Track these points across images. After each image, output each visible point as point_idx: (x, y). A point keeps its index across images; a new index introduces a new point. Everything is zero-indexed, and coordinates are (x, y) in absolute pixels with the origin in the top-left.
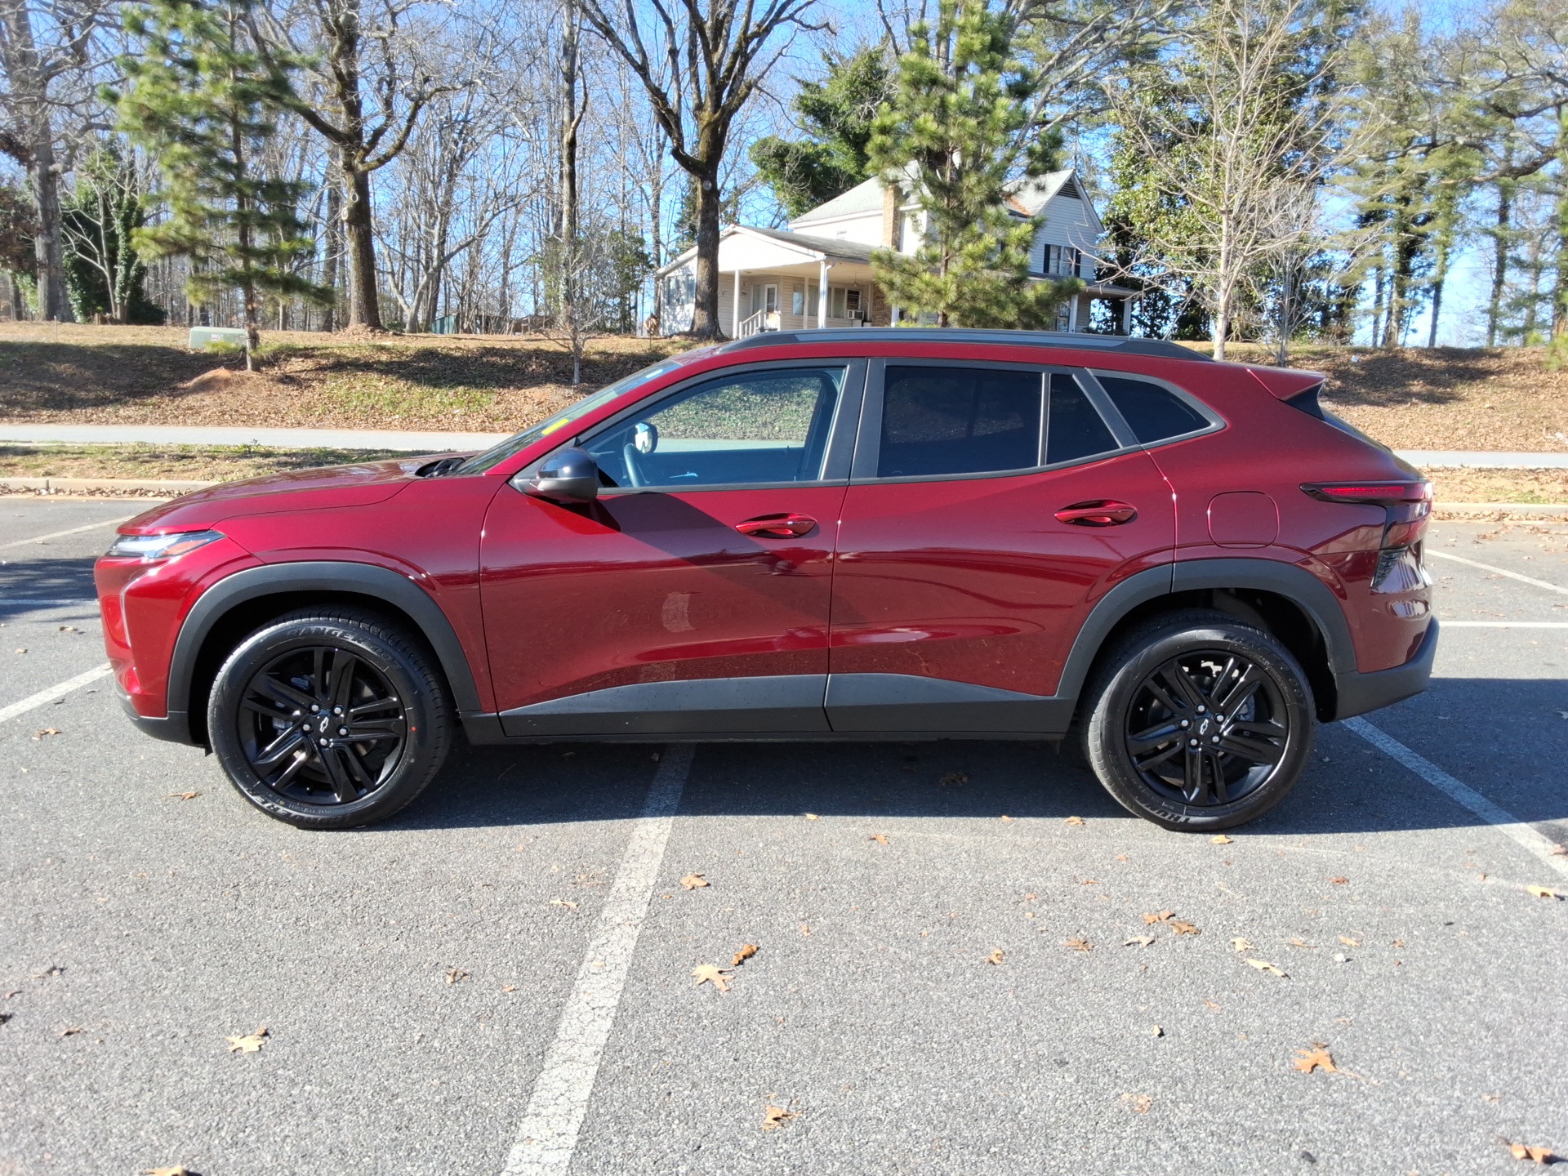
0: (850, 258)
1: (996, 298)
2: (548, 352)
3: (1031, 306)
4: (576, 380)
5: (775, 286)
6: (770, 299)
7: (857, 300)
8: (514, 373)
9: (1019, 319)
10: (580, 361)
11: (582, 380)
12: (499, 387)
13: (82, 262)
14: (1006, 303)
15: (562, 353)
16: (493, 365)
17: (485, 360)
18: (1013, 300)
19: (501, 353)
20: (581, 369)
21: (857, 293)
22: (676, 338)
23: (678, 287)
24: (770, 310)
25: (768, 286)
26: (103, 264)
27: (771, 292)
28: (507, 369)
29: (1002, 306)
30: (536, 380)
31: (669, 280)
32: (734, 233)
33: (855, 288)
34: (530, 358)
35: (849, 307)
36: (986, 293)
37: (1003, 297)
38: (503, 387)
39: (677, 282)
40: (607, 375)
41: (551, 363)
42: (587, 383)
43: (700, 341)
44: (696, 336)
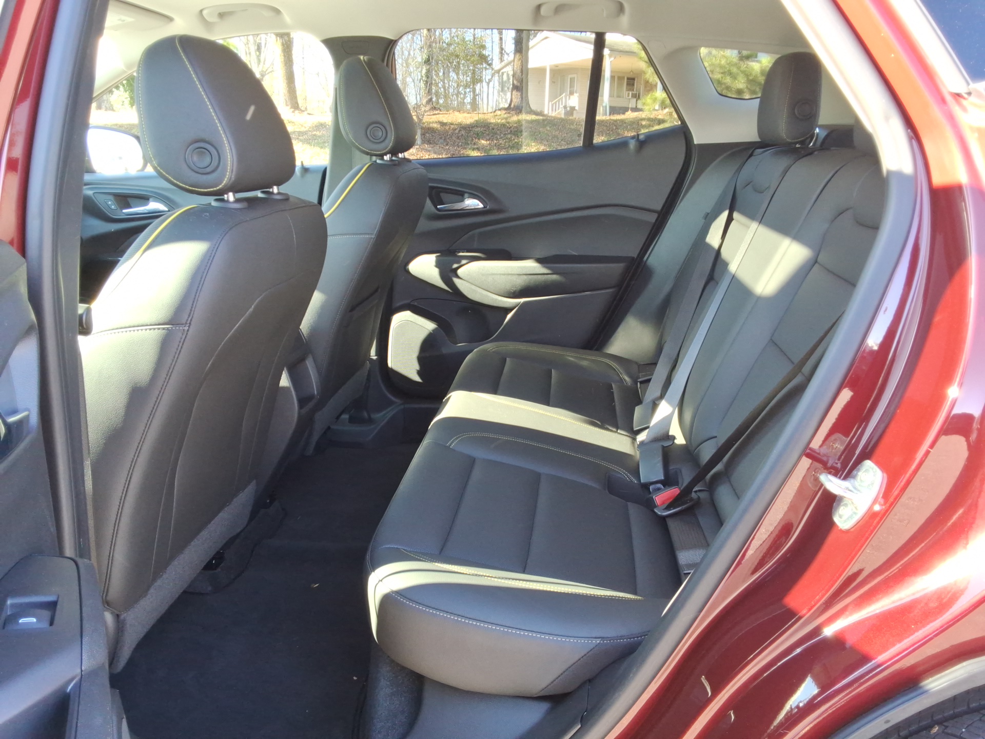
0: (627, 52)
1: (729, 71)
3: (756, 76)
4: (419, 141)
5: (575, 76)
6: (572, 86)
7: (633, 85)
9: (747, 87)
10: (422, 128)
11: (423, 142)
14: (738, 74)
18: (743, 72)
20: (422, 134)
21: (634, 79)
22: (499, 113)
23: (509, 79)
24: (571, 93)
25: (570, 76)
27: (572, 80)
29: (734, 77)
31: (503, 74)
32: (546, 38)
33: (631, 76)
35: (628, 90)
36: (721, 67)
37: (734, 70)
39: (508, 75)
40: (441, 138)
42: (427, 144)
43: (513, 112)
44: (513, 110)
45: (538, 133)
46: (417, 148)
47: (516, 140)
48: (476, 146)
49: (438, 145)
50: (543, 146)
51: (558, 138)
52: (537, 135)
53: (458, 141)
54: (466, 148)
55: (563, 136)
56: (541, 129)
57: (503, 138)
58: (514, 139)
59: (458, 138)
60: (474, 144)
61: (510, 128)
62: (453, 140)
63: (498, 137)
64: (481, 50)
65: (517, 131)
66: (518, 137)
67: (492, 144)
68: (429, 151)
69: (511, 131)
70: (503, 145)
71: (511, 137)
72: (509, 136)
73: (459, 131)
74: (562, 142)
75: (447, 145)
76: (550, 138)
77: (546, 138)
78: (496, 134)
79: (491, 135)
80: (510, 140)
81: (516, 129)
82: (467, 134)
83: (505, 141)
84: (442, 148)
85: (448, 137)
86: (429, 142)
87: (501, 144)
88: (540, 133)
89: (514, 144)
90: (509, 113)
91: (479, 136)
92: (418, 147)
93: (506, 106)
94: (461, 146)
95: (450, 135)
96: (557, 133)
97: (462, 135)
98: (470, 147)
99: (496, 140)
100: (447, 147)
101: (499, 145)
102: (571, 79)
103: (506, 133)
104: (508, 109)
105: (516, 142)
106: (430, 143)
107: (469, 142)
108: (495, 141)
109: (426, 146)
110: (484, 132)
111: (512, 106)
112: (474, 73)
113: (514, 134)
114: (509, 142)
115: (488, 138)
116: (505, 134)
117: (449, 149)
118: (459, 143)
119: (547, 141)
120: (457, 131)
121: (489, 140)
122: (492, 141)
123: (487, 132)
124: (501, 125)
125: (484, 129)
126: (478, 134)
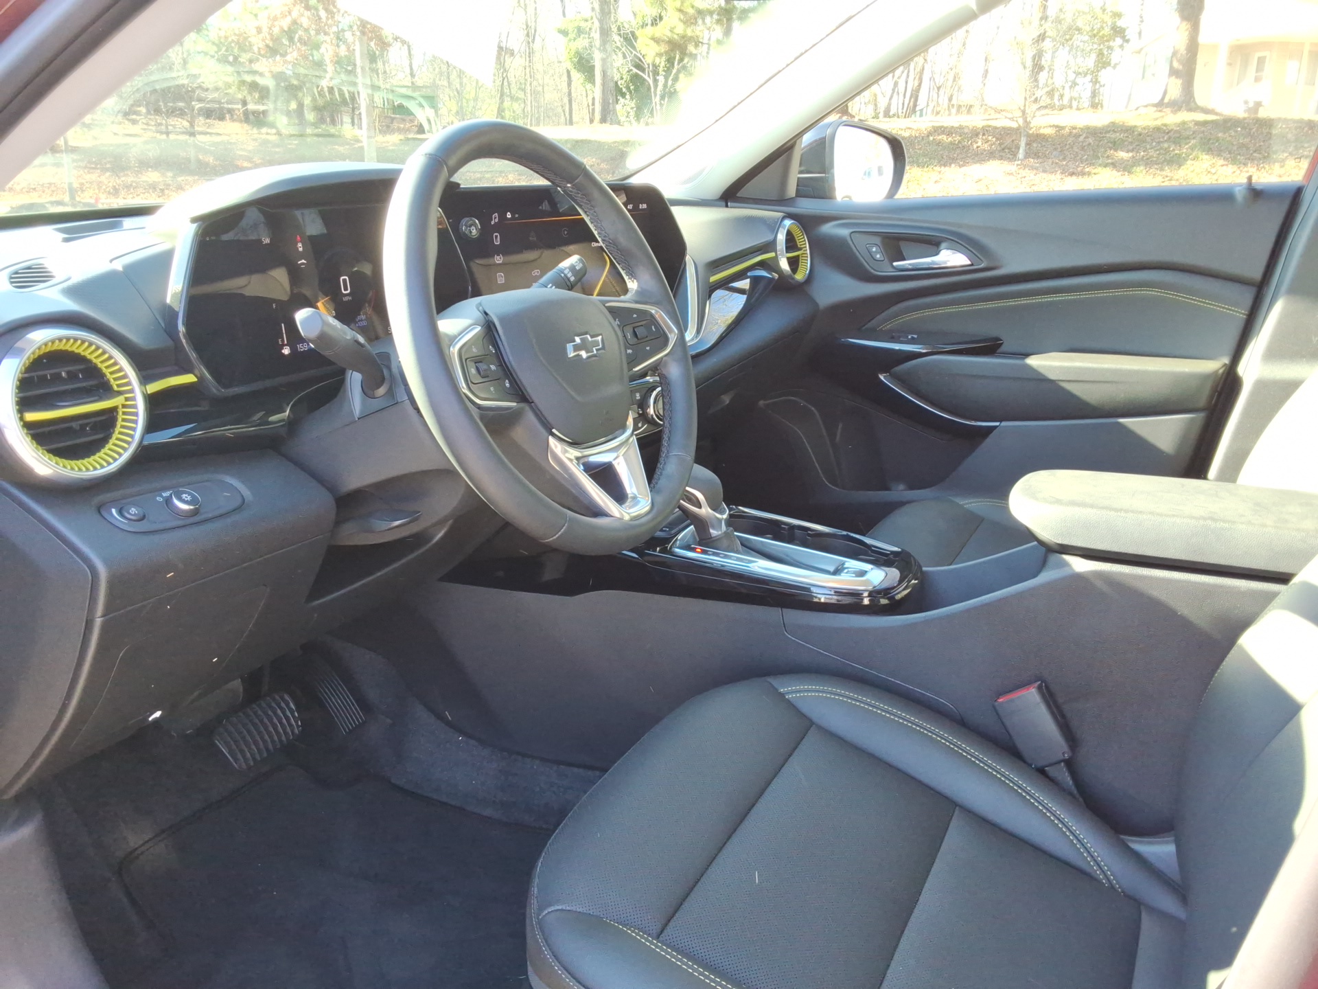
2: (996, 128)
4: (1021, 154)
6: (1260, 69)
8: (958, 151)
10: (1028, 136)
11: (1027, 156)
12: (940, 166)
13: (636, 75)
15: (1010, 129)
16: (939, 143)
17: (931, 138)
19: (949, 131)
20: (1027, 144)
22: (1147, 110)
23: (1163, 59)
25: (1258, 55)
26: (649, 76)
27: (1261, 61)
28: (953, 146)
30: (982, 157)
34: (977, 135)
38: (945, 166)
40: (1055, 149)
41: (997, 139)
42: (1033, 158)
43: (1168, 110)
44: (1166, 107)
45: (1215, 141)
46: (1018, 165)
47: (1176, 152)
48: (1110, 161)
49: (1050, 161)
50: (1222, 161)
51: (1248, 149)
52: (1213, 143)
53: (1082, 152)
54: (1093, 164)
55: (1257, 145)
56: (1220, 135)
57: (1156, 149)
58: (1174, 150)
59: (1083, 148)
60: (1108, 157)
61: (1168, 133)
62: (1074, 151)
63: (1148, 147)
64: (1117, 20)
65: (1178, 138)
66: (1180, 146)
67: (1137, 158)
68: (1037, 169)
69: (1170, 138)
70: (1155, 159)
71: (1169, 147)
72: (1166, 145)
73: (1085, 138)
74: (1255, 155)
75: (1064, 159)
76: (1235, 148)
77: (1227, 148)
78: (1145, 141)
79: (1137, 143)
80: (1167, 151)
81: (1178, 135)
82: (1097, 143)
83: (1158, 152)
84: (1056, 163)
85: (1067, 147)
86: (1036, 155)
87: (1152, 157)
88: (1217, 141)
89: (1173, 157)
90: (1160, 111)
91: (1116, 145)
92: (1019, 162)
93: (1156, 101)
94: (1087, 160)
95: (1069, 144)
96: (1247, 140)
97: (1090, 144)
98: (1100, 161)
99: (1144, 152)
100: (1064, 163)
101: (1148, 159)
102: (1259, 58)
103: (1161, 140)
104: (1160, 105)
105: (1176, 154)
106: (1038, 157)
107: (1100, 155)
108: (1142, 153)
109: (1032, 160)
110: (1124, 139)
111: (1166, 100)
112: (1100, 54)
113: (1174, 142)
114: (1166, 154)
115: (1131, 148)
116: (1159, 142)
117: (1066, 165)
118: (1083, 156)
119: (1230, 153)
120: (1081, 139)
121: (1132, 151)
122: (1137, 152)
123: (1130, 140)
124: (1154, 129)
125: (1126, 135)
126: (1115, 142)
